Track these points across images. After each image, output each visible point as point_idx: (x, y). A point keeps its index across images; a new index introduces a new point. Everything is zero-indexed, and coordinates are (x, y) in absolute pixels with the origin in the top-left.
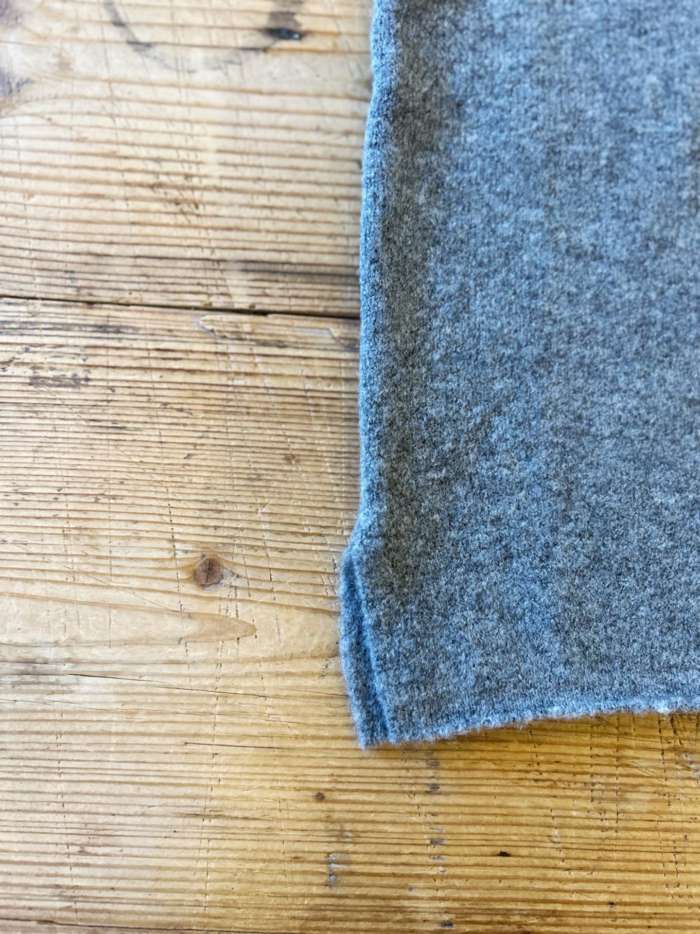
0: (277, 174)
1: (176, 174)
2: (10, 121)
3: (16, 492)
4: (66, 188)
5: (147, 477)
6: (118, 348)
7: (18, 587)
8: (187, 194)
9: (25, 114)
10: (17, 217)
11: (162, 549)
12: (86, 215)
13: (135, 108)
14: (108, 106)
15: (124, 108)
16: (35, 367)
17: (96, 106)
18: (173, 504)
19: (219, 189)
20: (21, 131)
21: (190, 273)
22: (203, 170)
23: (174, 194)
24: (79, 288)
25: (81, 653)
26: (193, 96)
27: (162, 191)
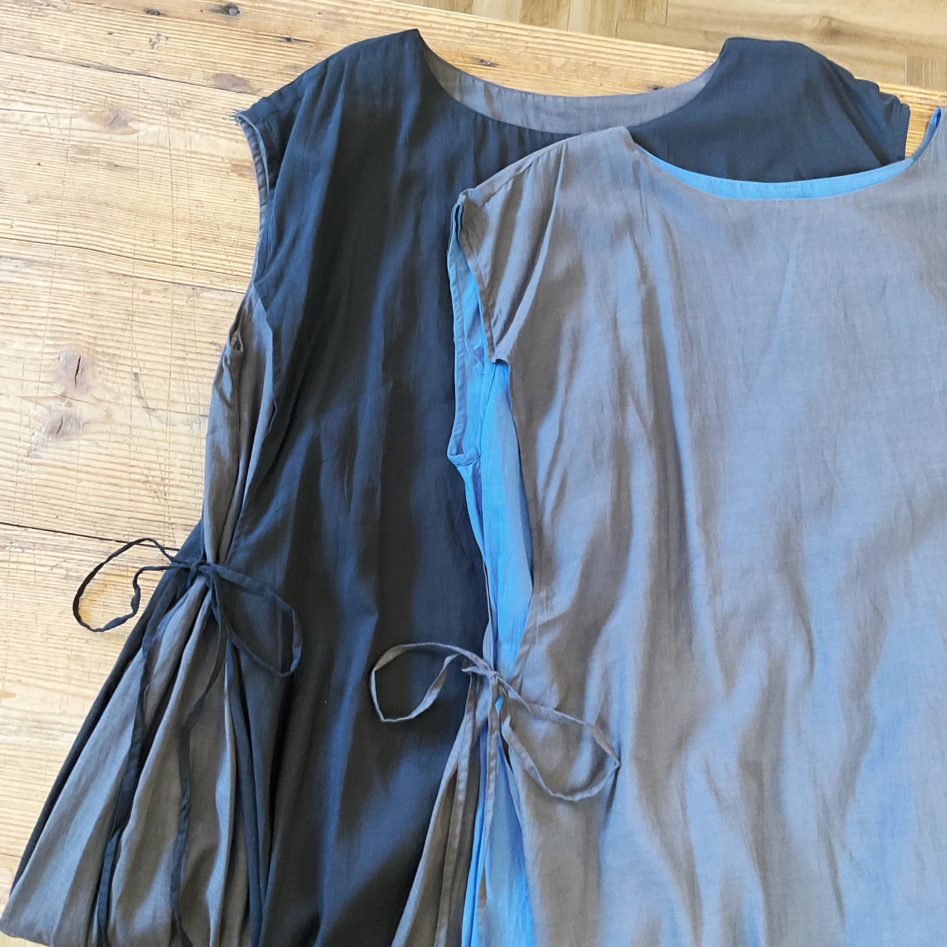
1: (158, 477)
2: (76, 442)
3: (47, 634)
4: (99, 479)
7: (41, 683)
8: (161, 488)
9: (84, 440)
10: (72, 492)
12: (107, 494)
13: (142, 441)
14: (128, 440)
15: (136, 441)
16: (68, 570)
17: (121, 439)
19: (178, 487)
20: (82, 448)
21: (156, 529)
22: (172, 476)
23: (154, 487)
24: (97, 531)
26: (173, 438)
27: (148, 485)
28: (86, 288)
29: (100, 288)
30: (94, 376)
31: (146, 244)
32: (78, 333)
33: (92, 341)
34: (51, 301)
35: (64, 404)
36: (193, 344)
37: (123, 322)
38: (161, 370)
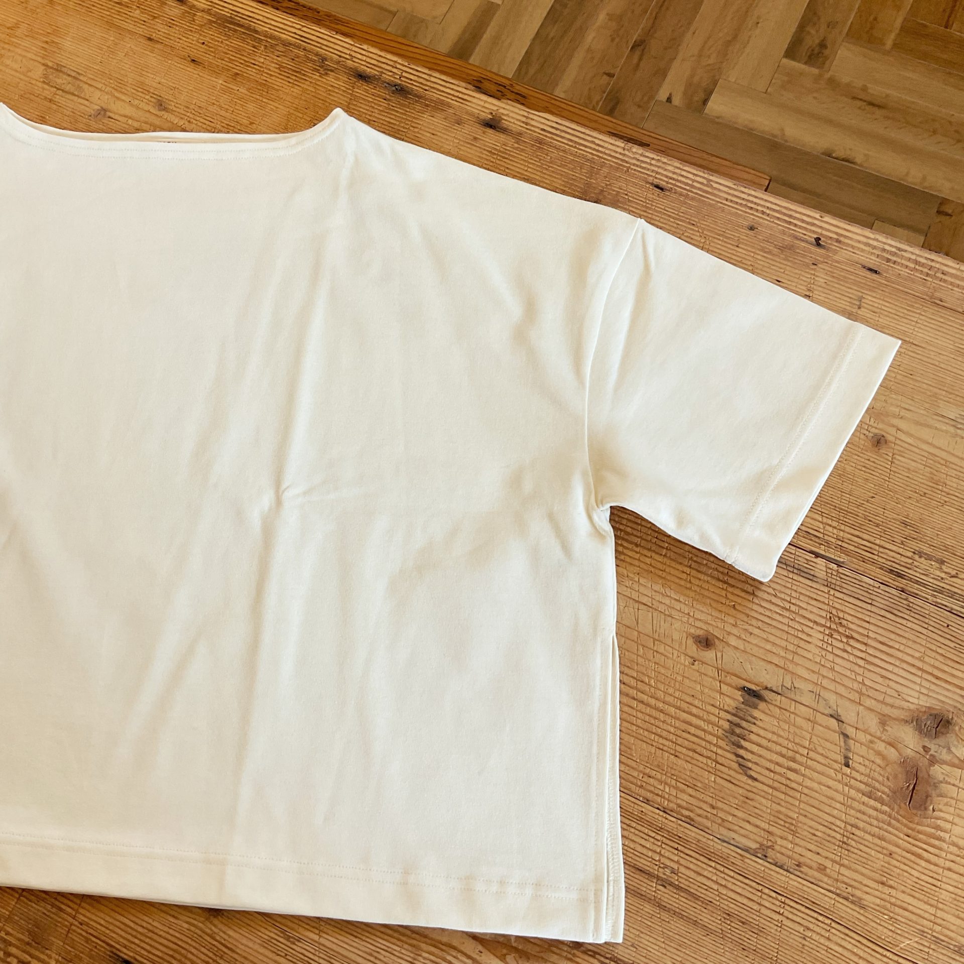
0: (781, 619)
1: (836, 639)
2: (921, 703)
4: (900, 655)
5: (896, 496)
6: (894, 562)
8: (834, 626)
9: (912, 703)
10: (931, 649)
11: (898, 460)
12: (893, 636)
13: (849, 684)
14: (864, 690)
15: (856, 686)
16: (940, 569)
17: (871, 693)
18: (887, 479)
19: (815, 622)
20: (916, 695)
22: (821, 636)
23: (841, 630)
24: (906, 600)
25: (952, 429)
26: (814, 677)
27: (847, 634)
28: (894, 895)
29: (877, 890)
30: (896, 777)
31: (815, 936)
32: (908, 836)
33: (893, 822)
34: (937, 889)
35: (932, 752)
36: (776, 785)
37: (855, 837)
38: (818, 762)
